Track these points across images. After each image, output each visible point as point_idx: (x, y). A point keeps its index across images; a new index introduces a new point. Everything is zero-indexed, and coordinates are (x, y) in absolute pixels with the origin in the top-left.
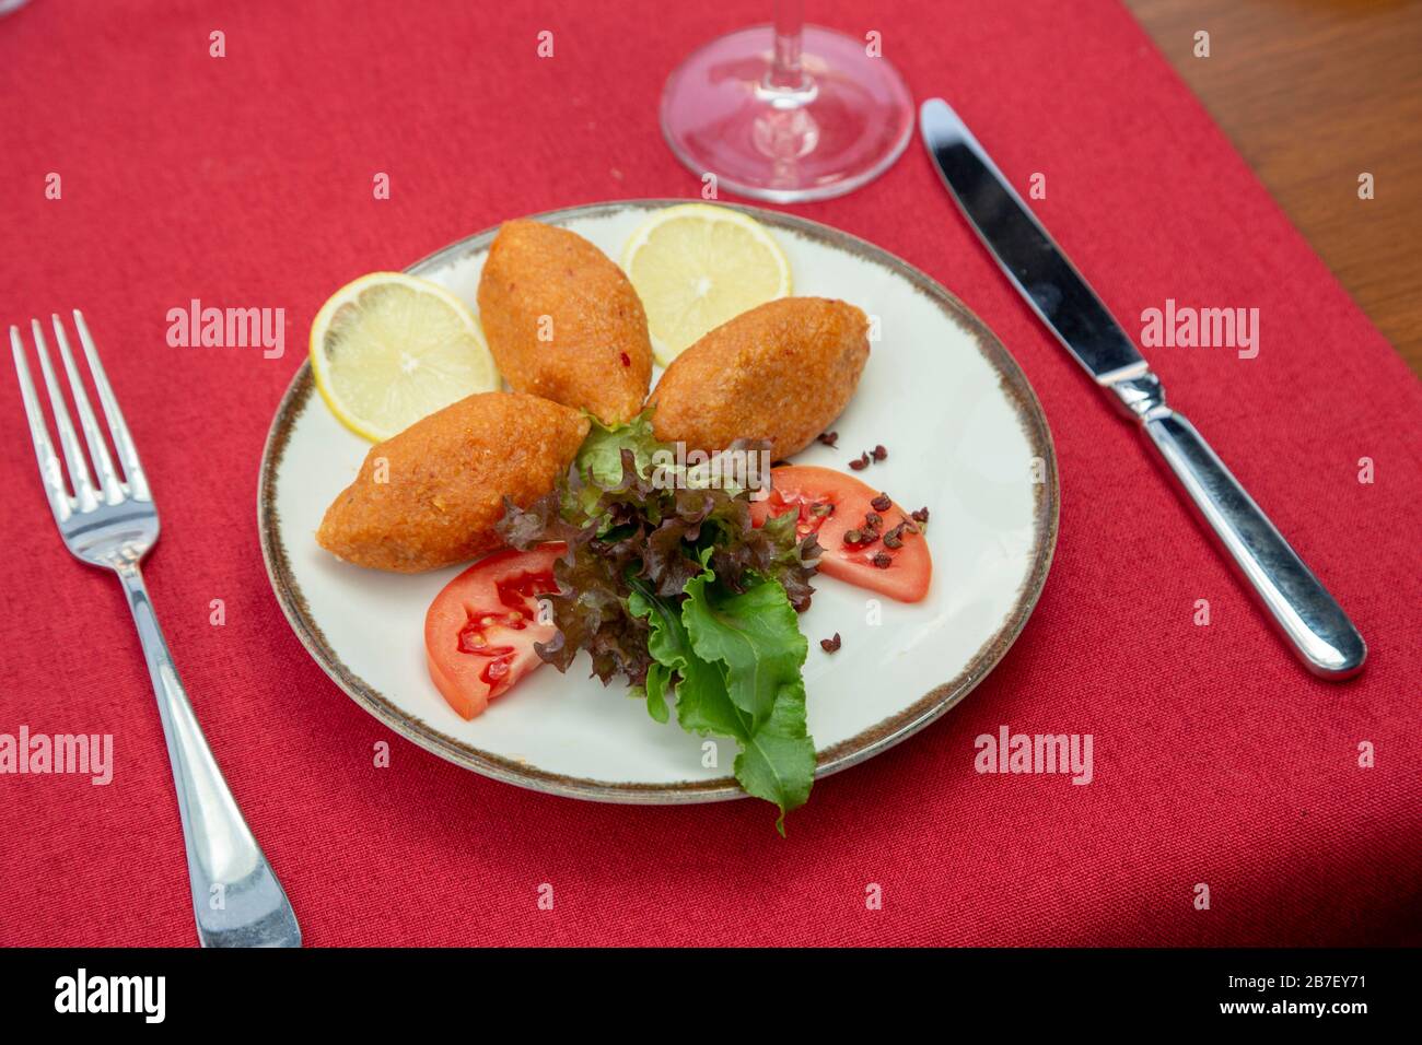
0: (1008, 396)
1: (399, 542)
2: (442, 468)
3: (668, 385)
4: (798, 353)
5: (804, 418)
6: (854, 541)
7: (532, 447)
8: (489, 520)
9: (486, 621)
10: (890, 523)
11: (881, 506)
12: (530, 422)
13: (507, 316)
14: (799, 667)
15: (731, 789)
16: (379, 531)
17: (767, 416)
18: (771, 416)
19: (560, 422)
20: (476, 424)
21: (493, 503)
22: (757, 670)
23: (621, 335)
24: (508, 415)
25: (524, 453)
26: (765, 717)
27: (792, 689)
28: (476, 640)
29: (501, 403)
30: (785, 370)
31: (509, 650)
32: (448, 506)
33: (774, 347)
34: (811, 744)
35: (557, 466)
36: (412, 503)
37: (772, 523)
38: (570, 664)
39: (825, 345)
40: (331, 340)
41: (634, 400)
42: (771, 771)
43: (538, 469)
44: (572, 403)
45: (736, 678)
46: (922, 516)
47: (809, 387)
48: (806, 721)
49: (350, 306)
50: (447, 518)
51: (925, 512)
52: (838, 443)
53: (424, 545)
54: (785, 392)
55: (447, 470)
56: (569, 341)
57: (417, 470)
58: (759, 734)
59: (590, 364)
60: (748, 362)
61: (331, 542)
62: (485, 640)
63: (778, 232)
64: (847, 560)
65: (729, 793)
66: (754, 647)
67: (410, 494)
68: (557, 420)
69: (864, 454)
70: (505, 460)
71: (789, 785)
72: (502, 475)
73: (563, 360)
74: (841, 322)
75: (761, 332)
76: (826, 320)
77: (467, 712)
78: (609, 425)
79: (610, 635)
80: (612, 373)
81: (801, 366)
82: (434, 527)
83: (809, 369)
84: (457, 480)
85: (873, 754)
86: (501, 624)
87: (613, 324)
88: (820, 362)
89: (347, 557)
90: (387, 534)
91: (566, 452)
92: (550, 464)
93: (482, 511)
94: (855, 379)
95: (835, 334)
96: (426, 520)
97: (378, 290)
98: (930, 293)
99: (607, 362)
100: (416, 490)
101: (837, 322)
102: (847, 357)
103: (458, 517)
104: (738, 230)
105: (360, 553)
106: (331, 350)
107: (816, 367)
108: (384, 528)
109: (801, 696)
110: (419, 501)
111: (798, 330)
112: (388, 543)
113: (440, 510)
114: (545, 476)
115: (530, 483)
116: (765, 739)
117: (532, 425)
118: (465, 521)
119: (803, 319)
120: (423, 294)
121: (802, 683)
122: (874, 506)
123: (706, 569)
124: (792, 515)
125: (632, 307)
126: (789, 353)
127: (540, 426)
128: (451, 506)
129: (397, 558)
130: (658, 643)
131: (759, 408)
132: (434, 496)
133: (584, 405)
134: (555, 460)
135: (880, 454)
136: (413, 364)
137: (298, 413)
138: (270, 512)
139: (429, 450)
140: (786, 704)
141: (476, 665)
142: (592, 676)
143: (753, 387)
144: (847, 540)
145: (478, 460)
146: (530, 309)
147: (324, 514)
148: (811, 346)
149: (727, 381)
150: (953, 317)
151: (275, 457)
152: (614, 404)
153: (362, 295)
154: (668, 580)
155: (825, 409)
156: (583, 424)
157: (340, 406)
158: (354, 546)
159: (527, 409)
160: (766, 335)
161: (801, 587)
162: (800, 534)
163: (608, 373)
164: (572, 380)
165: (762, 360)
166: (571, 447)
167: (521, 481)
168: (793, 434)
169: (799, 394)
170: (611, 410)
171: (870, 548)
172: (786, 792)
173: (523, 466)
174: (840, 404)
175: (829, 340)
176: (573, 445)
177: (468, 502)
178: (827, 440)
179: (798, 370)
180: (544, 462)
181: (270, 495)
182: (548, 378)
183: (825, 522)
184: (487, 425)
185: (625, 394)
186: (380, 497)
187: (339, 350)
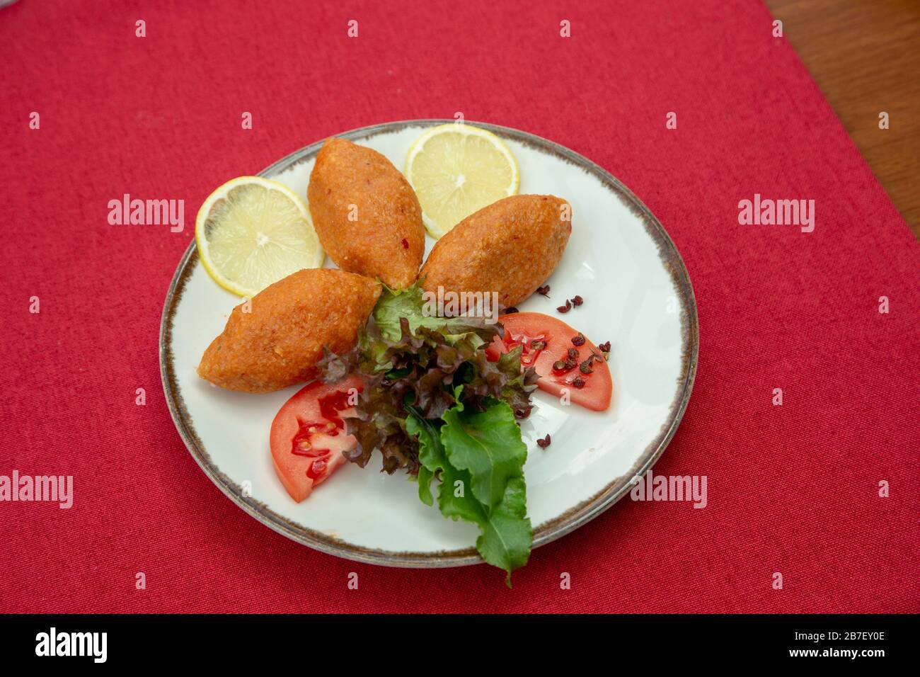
0: (664, 262)
1: (252, 377)
2: (280, 327)
3: (434, 261)
4: (522, 237)
5: (527, 281)
6: (560, 368)
7: (342, 310)
8: (313, 361)
9: (312, 430)
10: (584, 355)
11: (578, 343)
12: (340, 292)
13: (326, 211)
14: (521, 466)
15: (475, 557)
16: (239, 370)
17: (501, 281)
18: (504, 281)
19: (361, 290)
20: (303, 295)
21: (315, 350)
22: (492, 473)
23: (403, 226)
24: (325, 289)
25: (336, 315)
26: (498, 502)
27: (517, 481)
28: (304, 444)
29: (320, 279)
30: (514, 248)
31: (326, 452)
32: (284, 353)
33: (506, 234)
34: (529, 525)
35: (359, 321)
36: (260, 351)
37: (504, 357)
38: (367, 462)
39: (541, 231)
40: (210, 226)
41: (411, 273)
42: (502, 545)
43: (346, 325)
44: (369, 273)
45: (478, 480)
46: (606, 348)
47: (530, 259)
48: (526, 505)
49: (222, 201)
50: (284, 360)
51: (608, 345)
52: (550, 294)
53: (269, 378)
54: (514, 264)
55: (283, 328)
56: (367, 231)
57: (264, 328)
58: (495, 516)
59: (380, 248)
60: (488, 246)
61: (207, 376)
62: (310, 443)
63: (510, 143)
64: (555, 382)
65: (472, 560)
66: (490, 455)
67: (259, 345)
68: (359, 289)
69: (567, 301)
70: (323, 320)
71: (514, 554)
72: (321, 331)
73: (364, 245)
74: (552, 213)
75: (497, 224)
76: (541, 213)
77: (298, 497)
78: (395, 290)
79: (393, 444)
80: (396, 254)
81: (524, 246)
82: (275, 367)
83: (530, 248)
84: (290, 334)
85: (570, 531)
86: (321, 432)
87: (397, 220)
88: (537, 242)
89: (218, 384)
90: (244, 372)
91: (365, 311)
92: (354, 321)
93: (308, 356)
94: (561, 251)
95: (547, 223)
96: (270, 362)
97: (241, 189)
98: (613, 188)
99: (393, 246)
100: (263, 342)
101: (549, 214)
102: (556, 237)
103: (291, 360)
104: (483, 141)
105: (227, 382)
106: (210, 233)
107: (534, 246)
108: (242, 368)
109: (523, 486)
110: (265, 349)
111: (522, 221)
112: (244, 377)
113: (279, 355)
114: (350, 329)
115: (340, 335)
116: (498, 519)
117: (341, 295)
118: (296, 363)
119: (525, 213)
120: (271, 190)
121: (523, 478)
122: (574, 342)
123: (457, 402)
124: (518, 350)
125: (410, 205)
126: (516, 238)
127: (347, 295)
128: (287, 353)
129: (252, 386)
130: (425, 453)
131: (496, 277)
132: (275, 346)
133: (378, 276)
134: (357, 318)
135: (578, 301)
136: (265, 240)
137: (187, 279)
138: (167, 352)
139: (272, 313)
140: (513, 492)
141: (304, 464)
142: (382, 471)
143: (491, 263)
144: (555, 368)
145: (305, 320)
146: (341, 209)
147: (202, 355)
148: (531, 232)
149: (474, 260)
150: (628, 204)
151: (172, 312)
152: (398, 276)
153: (229, 194)
154: (432, 408)
155: (540, 273)
156: (377, 289)
157: (215, 272)
158: (222, 378)
159: (338, 282)
160: (501, 226)
161: (524, 404)
162: (524, 363)
163: (393, 255)
164: (369, 258)
165: (498, 243)
166: (368, 307)
167: (334, 334)
168: (519, 291)
169: (523, 265)
170: (396, 279)
171: (570, 373)
172: (512, 559)
173: (335, 323)
174: (551, 269)
175: (543, 227)
176: (370, 305)
177: (298, 350)
178: (543, 291)
179: (522, 249)
180: (349, 320)
181: (168, 340)
182: (353, 256)
183: (541, 353)
184: (310, 296)
185: (405, 269)
186: (239, 347)
187: (215, 233)
